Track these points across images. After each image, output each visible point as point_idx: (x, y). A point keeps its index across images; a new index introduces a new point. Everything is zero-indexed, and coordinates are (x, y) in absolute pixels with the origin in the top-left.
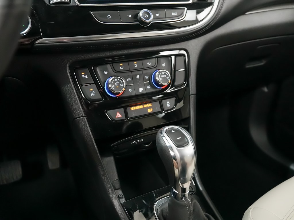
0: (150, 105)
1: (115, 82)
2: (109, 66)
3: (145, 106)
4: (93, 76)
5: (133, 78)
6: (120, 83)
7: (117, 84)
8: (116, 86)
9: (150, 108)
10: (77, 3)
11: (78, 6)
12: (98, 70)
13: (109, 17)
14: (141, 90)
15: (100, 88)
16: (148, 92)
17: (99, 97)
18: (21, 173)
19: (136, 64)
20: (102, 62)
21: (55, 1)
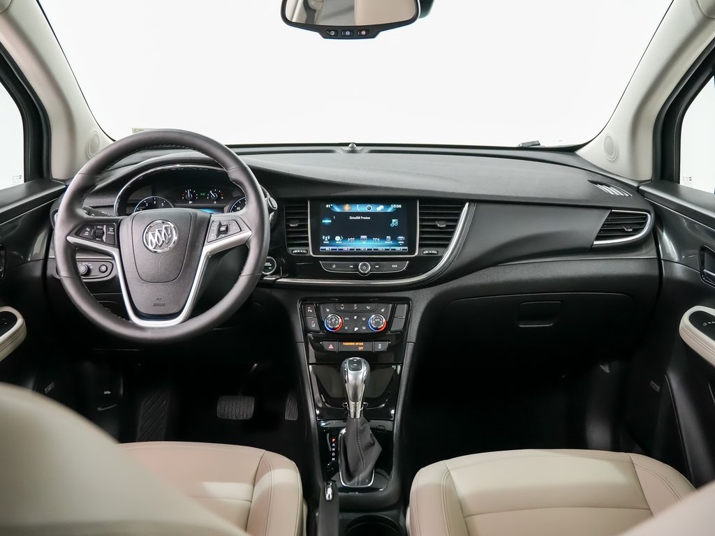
0: (362, 344)
1: (332, 318)
2: (332, 305)
3: (357, 344)
4: (317, 310)
5: (351, 318)
6: (336, 320)
7: (333, 320)
8: (332, 322)
9: (361, 346)
10: (311, 254)
11: (311, 256)
12: (321, 307)
13: (334, 266)
14: (356, 329)
15: (321, 323)
16: (362, 332)
17: (318, 329)
18: (252, 411)
19: (355, 307)
20: (326, 301)
21: (296, 251)
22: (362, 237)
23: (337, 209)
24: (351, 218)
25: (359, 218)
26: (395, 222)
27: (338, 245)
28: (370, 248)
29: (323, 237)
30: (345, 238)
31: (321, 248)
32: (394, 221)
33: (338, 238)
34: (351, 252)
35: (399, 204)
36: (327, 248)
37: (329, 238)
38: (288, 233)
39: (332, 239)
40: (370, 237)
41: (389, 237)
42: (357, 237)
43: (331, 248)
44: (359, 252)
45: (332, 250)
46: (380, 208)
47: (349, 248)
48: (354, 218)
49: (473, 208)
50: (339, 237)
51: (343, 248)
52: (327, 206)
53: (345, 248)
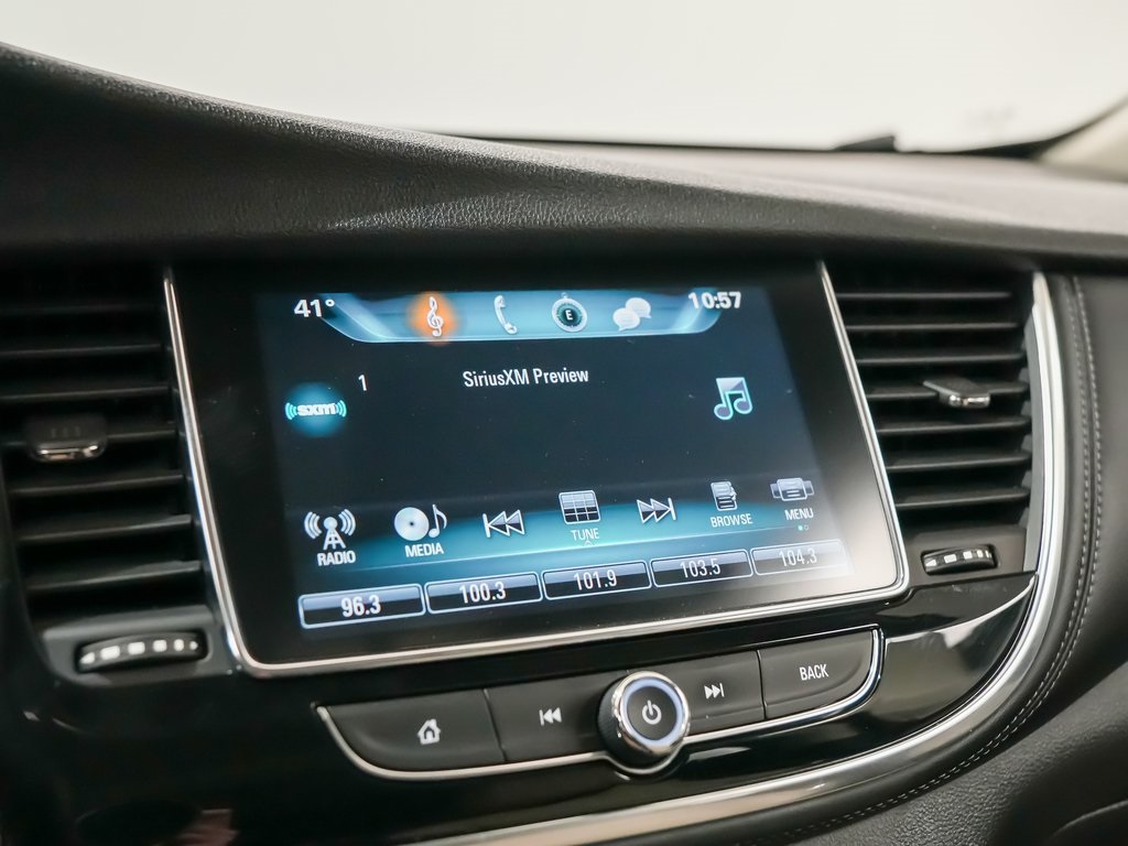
13: (430, 733)
21: (110, 653)
22: (570, 499)
23: (369, 325)
24: (471, 380)
25: (522, 377)
26: (732, 394)
27: (420, 574)
28: (636, 569)
29: (311, 525)
30: (462, 516)
31: (309, 601)
32: (726, 385)
33: (410, 522)
34: (521, 612)
35: (726, 287)
36: (351, 602)
37: (349, 522)
38: (27, 512)
39: (375, 532)
40: (615, 498)
41: (722, 489)
42: (541, 504)
43: (376, 596)
44: (570, 606)
45: (387, 607)
46: (630, 315)
47: (500, 584)
48: (494, 381)
49: (1074, 303)
50: (418, 516)
51: (462, 587)
52: (302, 308)
53: (475, 588)
